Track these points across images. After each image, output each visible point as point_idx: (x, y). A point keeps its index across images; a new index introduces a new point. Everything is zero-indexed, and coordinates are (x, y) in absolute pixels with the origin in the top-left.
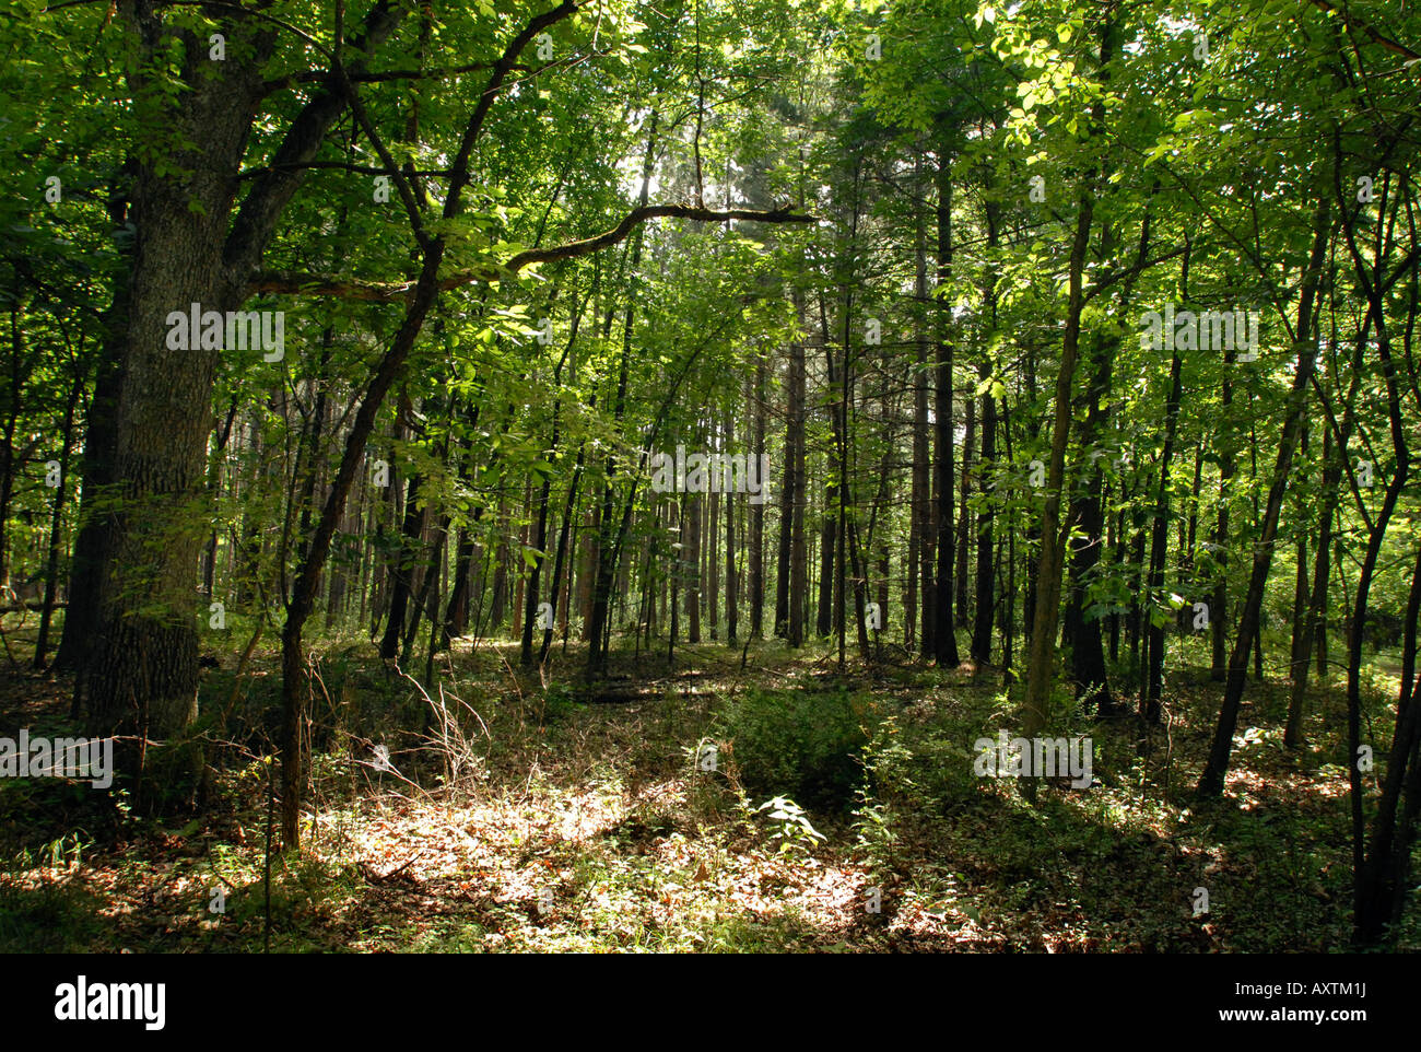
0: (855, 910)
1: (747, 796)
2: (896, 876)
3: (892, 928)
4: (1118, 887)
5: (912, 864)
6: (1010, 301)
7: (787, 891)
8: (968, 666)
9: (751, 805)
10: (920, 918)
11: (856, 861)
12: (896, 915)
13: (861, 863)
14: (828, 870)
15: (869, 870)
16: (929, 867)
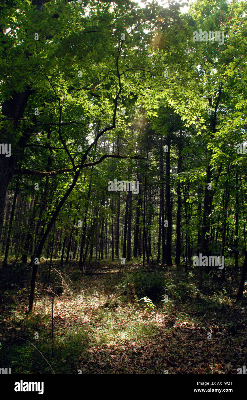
0: (165, 323)
1: (137, 297)
2: (173, 315)
3: (174, 327)
4: (223, 317)
5: (176, 313)
6: (193, 181)
7: (148, 319)
8: (174, 266)
9: (138, 299)
10: (180, 324)
11: (163, 312)
12: (175, 324)
13: (164, 313)
14: (156, 314)
15: (166, 314)
16: (181, 313)
